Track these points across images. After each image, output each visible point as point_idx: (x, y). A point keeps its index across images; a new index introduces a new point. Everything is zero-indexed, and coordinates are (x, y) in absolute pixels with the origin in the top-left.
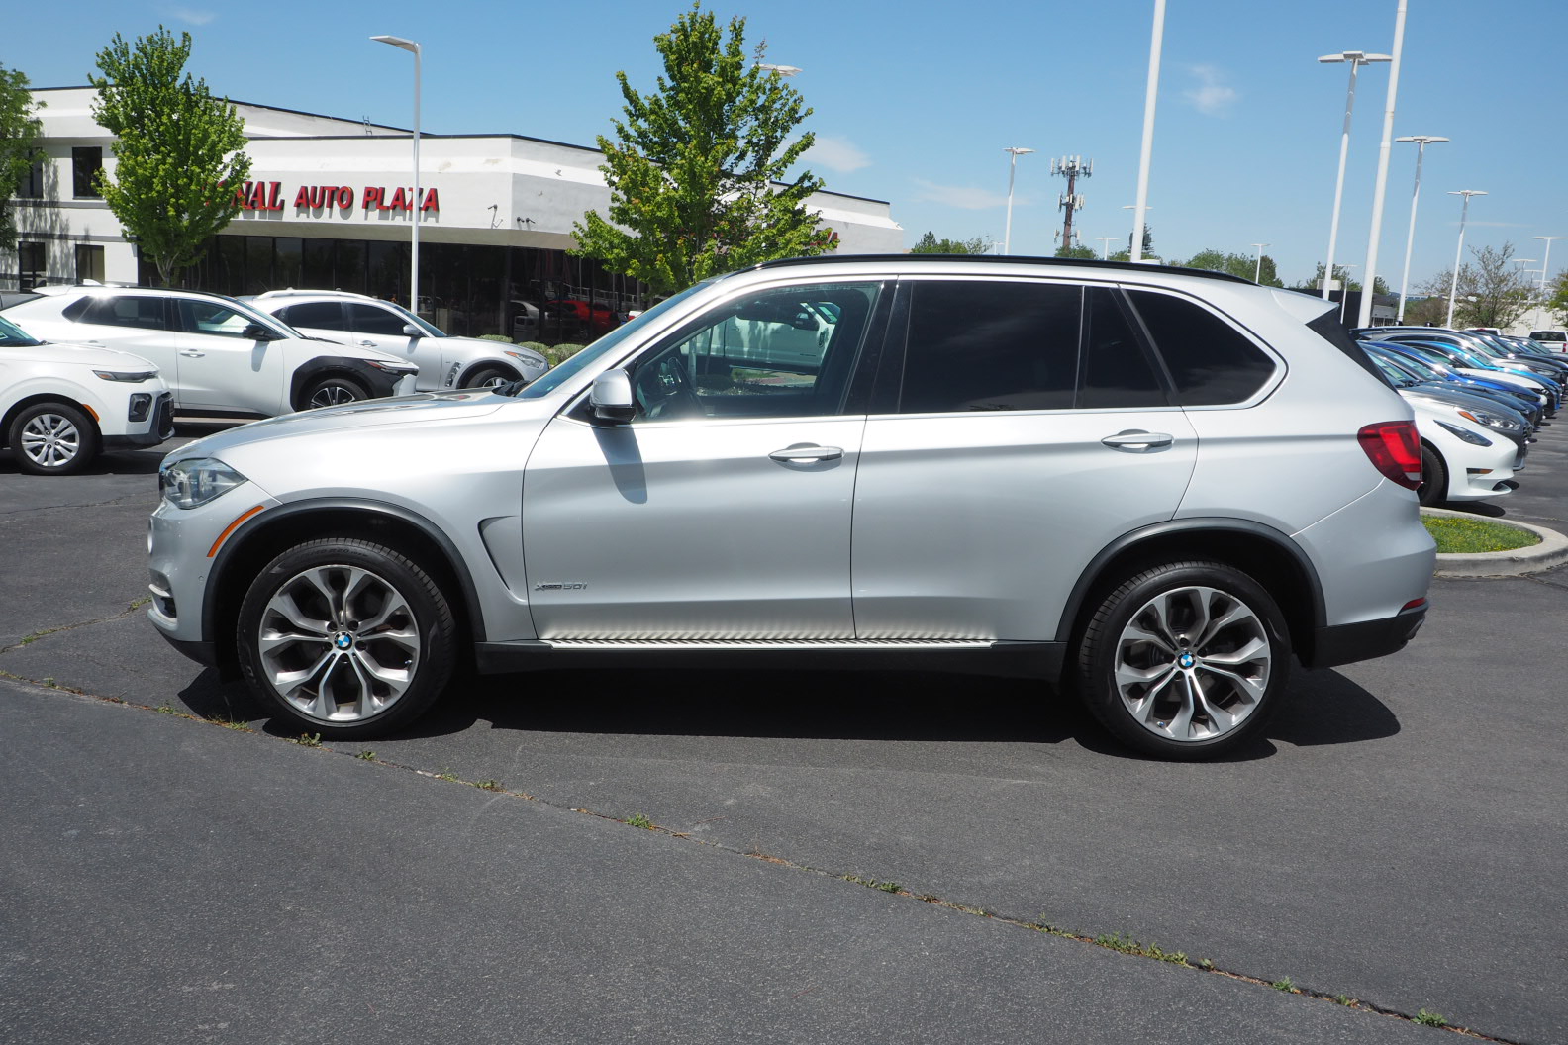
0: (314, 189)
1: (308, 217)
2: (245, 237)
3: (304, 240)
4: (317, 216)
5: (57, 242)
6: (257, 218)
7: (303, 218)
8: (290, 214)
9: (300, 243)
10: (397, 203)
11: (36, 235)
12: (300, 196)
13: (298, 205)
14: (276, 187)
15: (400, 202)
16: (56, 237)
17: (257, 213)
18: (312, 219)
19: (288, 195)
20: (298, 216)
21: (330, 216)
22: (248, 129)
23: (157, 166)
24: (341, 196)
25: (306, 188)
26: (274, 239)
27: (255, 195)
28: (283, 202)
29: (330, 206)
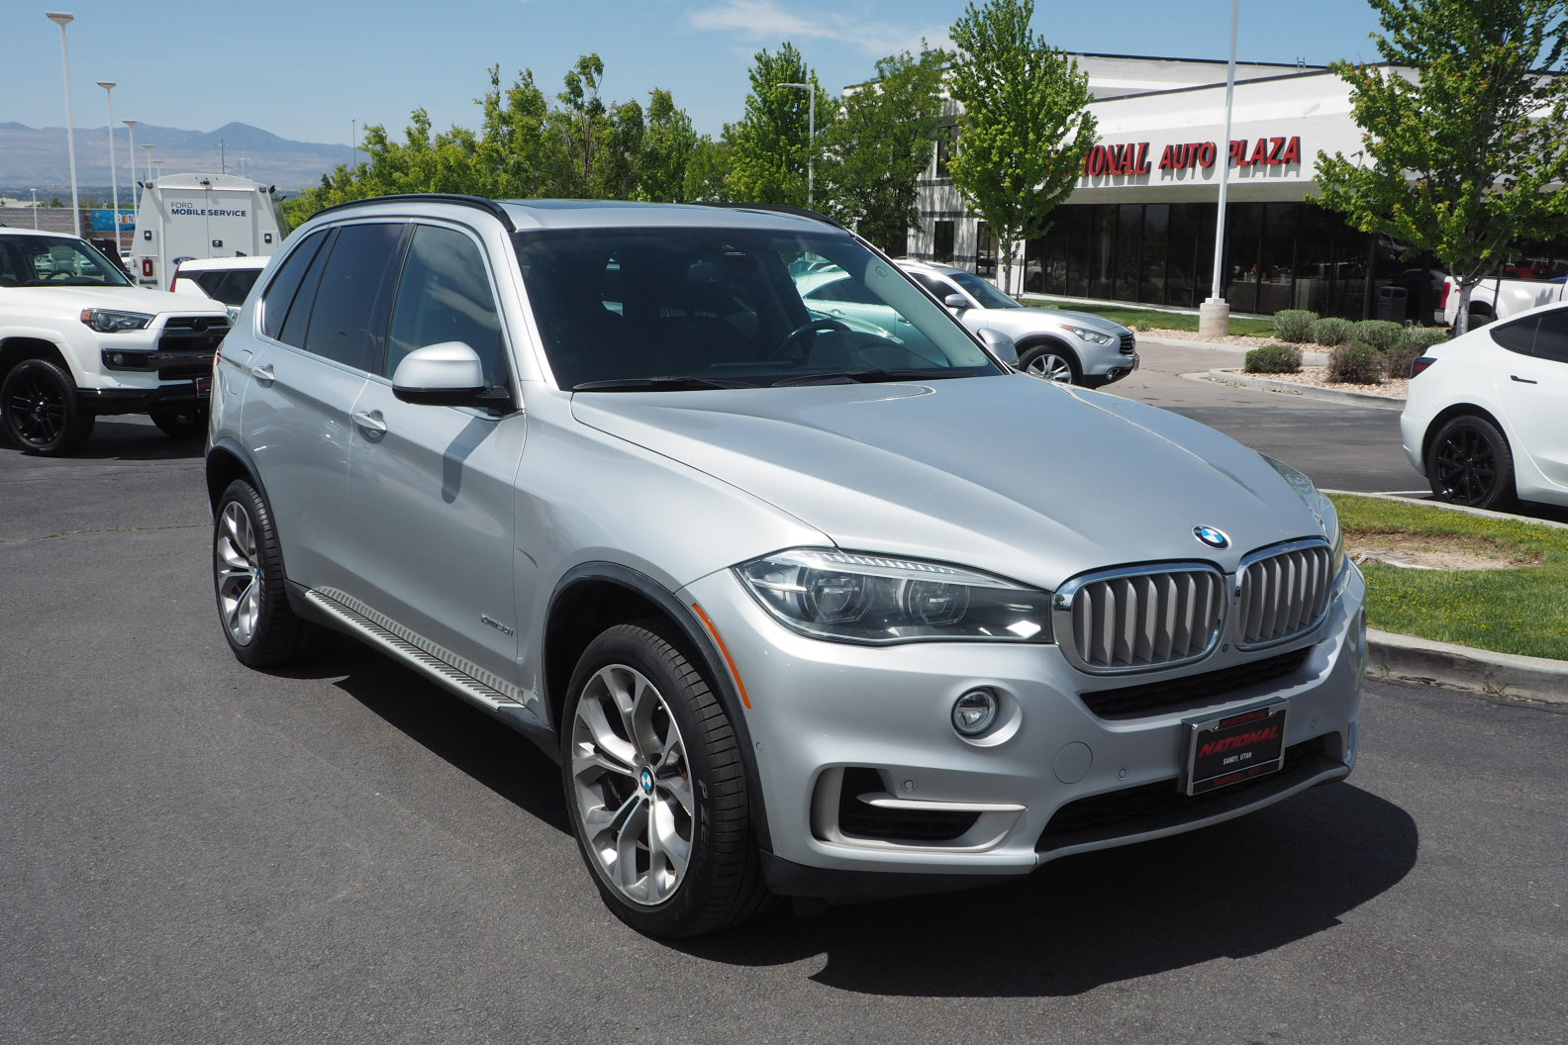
0: (1179, 147)
1: (1172, 179)
2: (1118, 206)
3: (1172, 206)
4: (1180, 178)
5: (965, 220)
6: (1126, 185)
7: (1168, 181)
8: (1156, 178)
9: (1167, 209)
10: (1257, 157)
11: (950, 214)
12: (1165, 157)
13: (1163, 166)
14: (1145, 147)
15: (1261, 157)
16: (964, 215)
17: (1126, 178)
18: (1176, 182)
19: (1155, 157)
20: (1162, 179)
21: (1193, 178)
22: (1094, 83)
23: (996, 135)
24: (1202, 154)
25: (1171, 147)
26: (1144, 206)
27: (1125, 160)
28: (1149, 164)
29: (1193, 166)
